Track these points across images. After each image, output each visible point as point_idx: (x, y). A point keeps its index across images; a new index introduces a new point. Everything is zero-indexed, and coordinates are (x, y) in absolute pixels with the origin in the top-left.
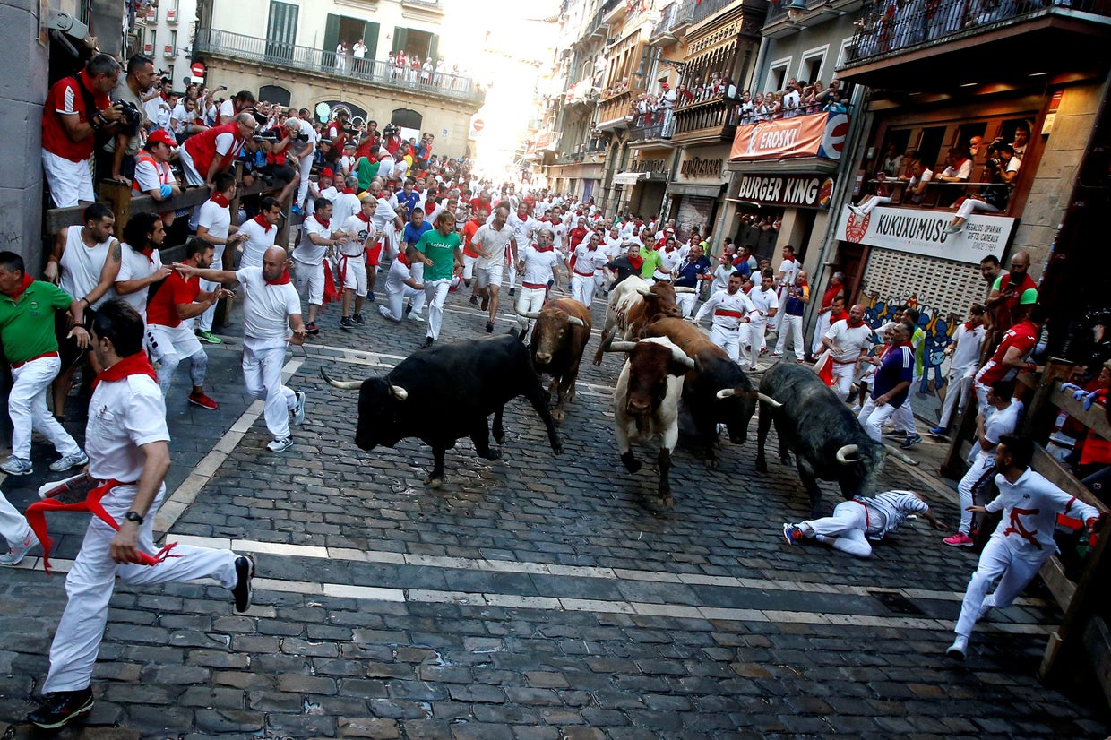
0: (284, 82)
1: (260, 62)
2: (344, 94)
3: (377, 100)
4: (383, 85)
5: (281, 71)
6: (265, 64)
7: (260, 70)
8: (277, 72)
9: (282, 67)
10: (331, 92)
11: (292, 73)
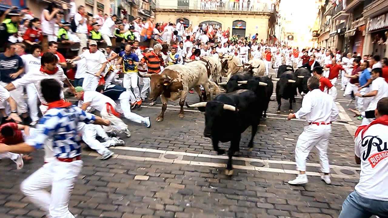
0: (186, 16)
1: (175, 10)
2: (211, 17)
3: (225, 18)
4: (227, 11)
5: (184, 12)
6: (177, 10)
7: (176, 12)
8: (183, 13)
9: (184, 10)
10: (206, 17)
11: (188, 12)
